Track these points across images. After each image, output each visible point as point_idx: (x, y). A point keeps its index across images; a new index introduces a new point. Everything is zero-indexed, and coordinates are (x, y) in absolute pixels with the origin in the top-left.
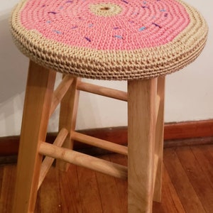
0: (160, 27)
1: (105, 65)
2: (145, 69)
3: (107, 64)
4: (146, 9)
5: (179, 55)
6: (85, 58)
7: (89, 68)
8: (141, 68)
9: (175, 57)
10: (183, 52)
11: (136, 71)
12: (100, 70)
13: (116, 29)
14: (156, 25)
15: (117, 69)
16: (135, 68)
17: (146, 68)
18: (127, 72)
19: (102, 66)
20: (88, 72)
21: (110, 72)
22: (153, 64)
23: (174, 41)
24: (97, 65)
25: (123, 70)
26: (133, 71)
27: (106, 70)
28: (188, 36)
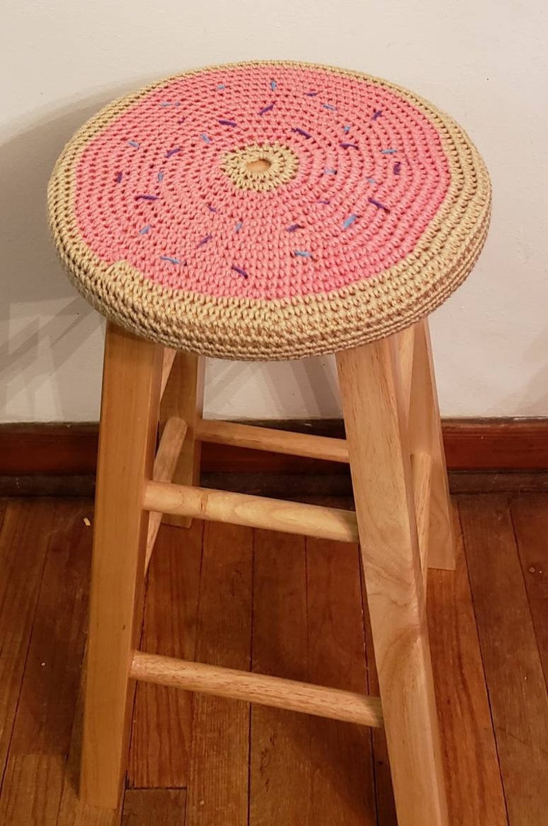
0: (387, 211)
1: (287, 336)
2: (365, 330)
3: (291, 333)
4: (351, 150)
5: (430, 286)
6: (244, 326)
7: (255, 344)
8: (358, 329)
9: (422, 292)
10: (438, 277)
11: (349, 336)
12: (278, 346)
13: (293, 229)
14: (379, 206)
15: (312, 339)
16: (346, 331)
17: (368, 326)
18: (331, 340)
19: (281, 336)
20: (253, 350)
21: (297, 346)
22: (379, 316)
23: (417, 250)
24: (270, 336)
25: (323, 339)
26: (342, 337)
27: (290, 343)
28: (445, 230)
